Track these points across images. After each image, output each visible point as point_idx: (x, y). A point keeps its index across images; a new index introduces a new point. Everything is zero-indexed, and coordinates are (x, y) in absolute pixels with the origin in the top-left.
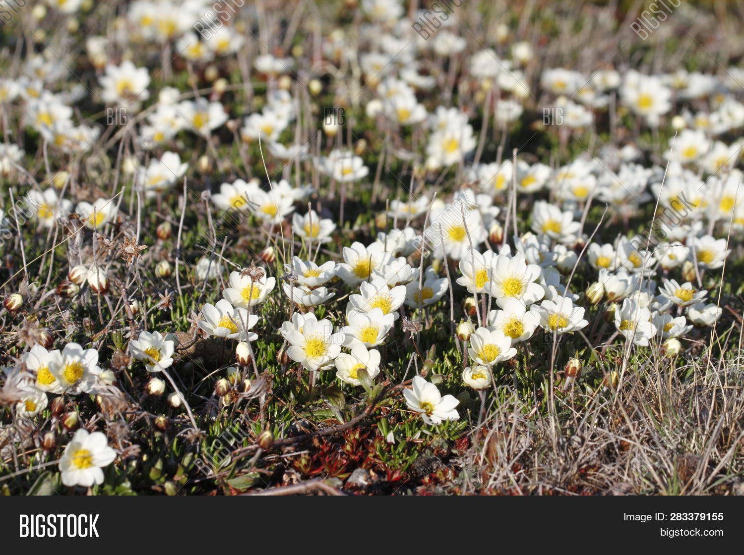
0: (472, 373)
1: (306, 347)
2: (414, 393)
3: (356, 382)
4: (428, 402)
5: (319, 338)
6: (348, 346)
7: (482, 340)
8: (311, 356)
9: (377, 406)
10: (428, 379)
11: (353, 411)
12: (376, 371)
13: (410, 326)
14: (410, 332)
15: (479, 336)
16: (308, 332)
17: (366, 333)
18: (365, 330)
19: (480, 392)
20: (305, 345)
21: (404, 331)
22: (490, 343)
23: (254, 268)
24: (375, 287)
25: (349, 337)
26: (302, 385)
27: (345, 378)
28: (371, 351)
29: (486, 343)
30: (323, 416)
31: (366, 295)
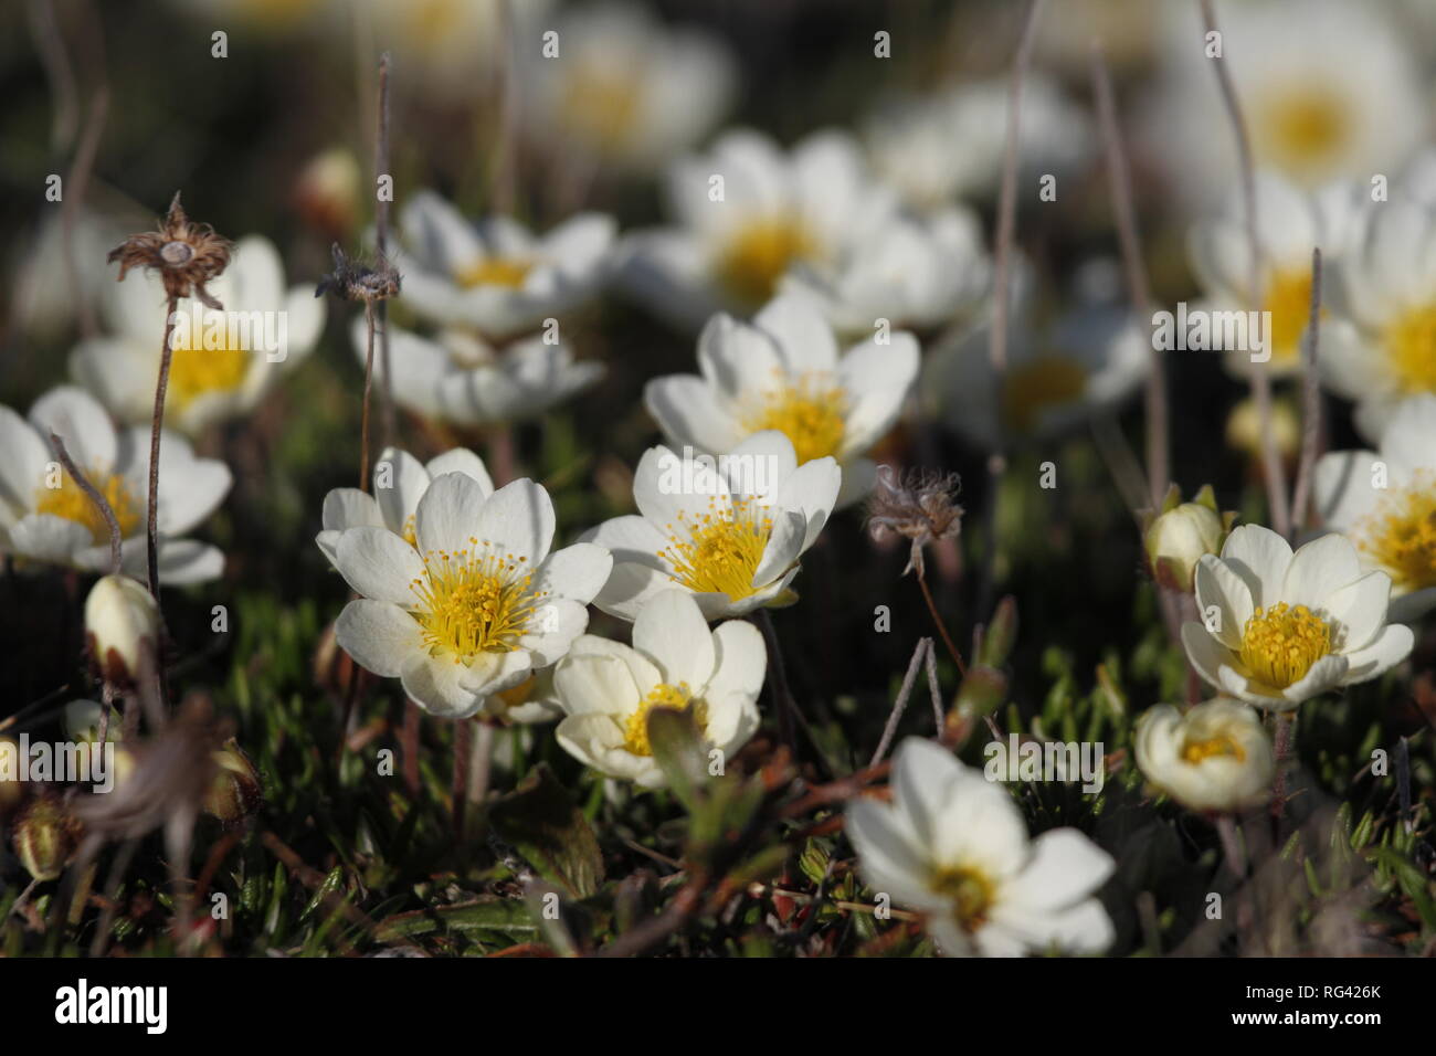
0: (1180, 736)
1: (425, 609)
2: (900, 821)
3: (647, 773)
4: (969, 862)
5: (492, 567)
6: (622, 609)
7: (1255, 586)
8: (451, 654)
9: (733, 880)
10: (972, 757)
11: (624, 907)
12: (744, 721)
13: (904, 514)
14: (906, 543)
15: (1238, 567)
16: (440, 536)
17: (711, 547)
18: (705, 532)
19: (1225, 828)
20: (423, 600)
21: (878, 533)
22: (1290, 601)
23: (182, 233)
24: (777, 346)
25: (632, 567)
26: (425, 792)
27: (598, 750)
28: (727, 630)
29: (1274, 597)
30: (498, 934)
31: (729, 380)
